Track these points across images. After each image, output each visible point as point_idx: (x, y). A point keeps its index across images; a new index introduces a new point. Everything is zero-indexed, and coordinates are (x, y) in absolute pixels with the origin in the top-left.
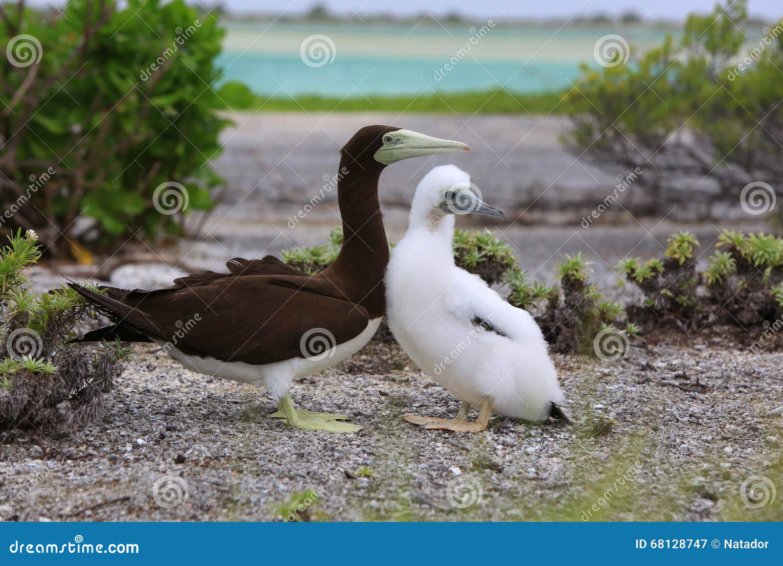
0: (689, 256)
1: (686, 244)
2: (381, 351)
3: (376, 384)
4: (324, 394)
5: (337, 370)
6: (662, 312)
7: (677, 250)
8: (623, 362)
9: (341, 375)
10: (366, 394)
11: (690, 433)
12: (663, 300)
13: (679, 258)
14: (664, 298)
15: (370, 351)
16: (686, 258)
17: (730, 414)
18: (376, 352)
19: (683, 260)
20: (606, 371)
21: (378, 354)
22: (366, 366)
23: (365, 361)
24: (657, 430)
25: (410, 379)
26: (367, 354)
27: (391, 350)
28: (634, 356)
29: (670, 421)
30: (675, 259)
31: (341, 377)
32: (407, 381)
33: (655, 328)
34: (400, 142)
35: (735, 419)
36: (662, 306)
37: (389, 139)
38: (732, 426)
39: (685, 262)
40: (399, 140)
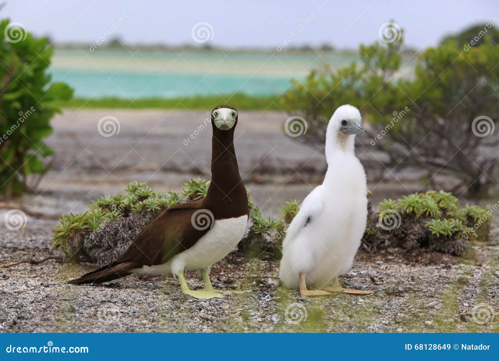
3: (161, 287)
4: (126, 294)
9: (137, 281)
17: (400, 306)
29: (361, 311)
31: (137, 283)
35: (403, 310)
38: (402, 314)
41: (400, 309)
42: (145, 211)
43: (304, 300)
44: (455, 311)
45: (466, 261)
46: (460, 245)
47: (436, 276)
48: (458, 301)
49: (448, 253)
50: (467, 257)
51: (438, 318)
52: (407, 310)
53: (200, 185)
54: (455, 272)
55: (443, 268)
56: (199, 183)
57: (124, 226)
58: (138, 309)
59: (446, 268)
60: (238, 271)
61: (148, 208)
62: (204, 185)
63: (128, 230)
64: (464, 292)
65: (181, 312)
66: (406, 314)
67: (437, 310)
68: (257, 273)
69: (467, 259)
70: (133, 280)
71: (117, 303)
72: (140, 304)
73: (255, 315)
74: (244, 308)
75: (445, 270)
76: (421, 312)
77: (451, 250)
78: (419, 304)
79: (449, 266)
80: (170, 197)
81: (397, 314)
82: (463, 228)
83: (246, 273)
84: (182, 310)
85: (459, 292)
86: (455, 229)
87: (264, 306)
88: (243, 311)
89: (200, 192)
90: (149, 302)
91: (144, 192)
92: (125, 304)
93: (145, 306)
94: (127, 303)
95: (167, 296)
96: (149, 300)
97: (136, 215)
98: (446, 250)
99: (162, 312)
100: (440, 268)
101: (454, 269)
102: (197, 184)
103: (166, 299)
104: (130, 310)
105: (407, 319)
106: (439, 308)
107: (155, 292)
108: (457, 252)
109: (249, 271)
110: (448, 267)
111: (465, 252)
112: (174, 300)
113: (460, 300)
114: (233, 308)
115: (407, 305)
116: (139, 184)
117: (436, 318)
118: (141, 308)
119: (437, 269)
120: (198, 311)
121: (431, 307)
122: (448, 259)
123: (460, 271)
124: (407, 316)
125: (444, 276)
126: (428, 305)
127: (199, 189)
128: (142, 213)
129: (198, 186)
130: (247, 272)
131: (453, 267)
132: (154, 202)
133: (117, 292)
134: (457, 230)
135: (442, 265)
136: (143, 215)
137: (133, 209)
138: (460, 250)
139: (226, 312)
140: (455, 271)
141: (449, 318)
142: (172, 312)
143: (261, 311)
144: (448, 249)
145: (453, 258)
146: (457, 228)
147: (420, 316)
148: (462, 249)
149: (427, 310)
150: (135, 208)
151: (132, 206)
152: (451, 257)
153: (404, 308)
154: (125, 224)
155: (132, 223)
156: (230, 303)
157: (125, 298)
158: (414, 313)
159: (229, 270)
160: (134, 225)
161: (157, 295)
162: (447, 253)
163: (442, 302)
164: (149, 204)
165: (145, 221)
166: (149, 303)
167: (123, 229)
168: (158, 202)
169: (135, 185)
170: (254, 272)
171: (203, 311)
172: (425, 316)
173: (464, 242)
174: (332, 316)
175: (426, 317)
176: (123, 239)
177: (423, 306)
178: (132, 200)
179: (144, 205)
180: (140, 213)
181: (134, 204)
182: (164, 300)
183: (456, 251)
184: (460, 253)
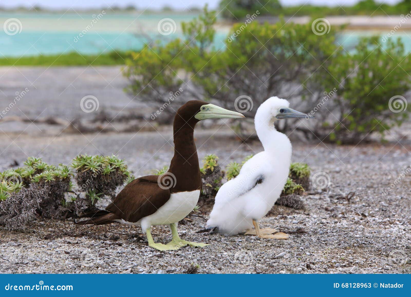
0: (216, 165)
1: (212, 160)
2: (60, 225)
3: (61, 246)
4: (33, 254)
5: (36, 238)
6: (208, 196)
7: (208, 164)
8: (192, 226)
9: (39, 241)
10: (57, 253)
11: (239, 270)
12: (207, 190)
13: (211, 168)
14: (208, 188)
15: (54, 226)
16: (214, 167)
17: (257, 257)
18: (56, 226)
19: (213, 169)
20: (184, 232)
21: (58, 227)
22: (52, 234)
23: (51, 231)
24: (221, 270)
25: (79, 242)
26: (52, 228)
27: (65, 224)
28: (197, 222)
29: (227, 263)
30: (209, 169)
31: (40, 242)
32: (77, 243)
33: (204, 205)
34: (209, 110)
35: (260, 261)
36: (207, 193)
37: (204, 108)
38: (260, 265)
39: (214, 170)
40: (208, 109)
41: (257, 260)
42: (42, 182)
43: (180, 255)
44: (301, 260)
45: (297, 211)
46: (292, 199)
47: (278, 226)
48: (301, 250)
49: (283, 205)
50: (297, 208)
51: (289, 267)
52: (262, 260)
53: (87, 160)
54: (291, 222)
55: (281, 218)
56: (86, 158)
57: (27, 196)
58: (46, 268)
59: (283, 218)
60: (120, 229)
61: (45, 180)
62: (90, 160)
63: (30, 199)
64: (303, 240)
65: (82, 270)
66: (262, 264)
67: (287, 259)
68: (136, 229)
69: (298, 209)
70: (36, 240)
71: (28, 264)
72: (47, 264)
73: (143, 271)
74: (133, 265)
75: (283, 220)
76: (274, 263)
77: (285, 202)
78: (271, 255)
79: (286, 217)
80: (62, 170)
81: (255, 265)
82: (293, 185)
83: (126, 230)
84: (83, 268)
85: (299, 241)
86: (287, 186)
87: (148, 261)
88: (133, 268)
89: (88, 166)
90: (55, 261)
91: (40, 166)
92: (36, 265)
93: (52, 266)
94: (37, 264)
95: (67, 254)
96: (54, 260)
97: (35, 185)
98: (281, 203)
99: (67, 271)
100: (278, 218)
101: (289, 219)
102: (85, 159)
103: (68, 258)
104: (40, 270)
105: (265, 269)
106: (287, 257)
107: (57, 252)
108: (290, 205)
109: (129, 228)
110: (284, 218)
111: (296, 204)
112: (74, 259)
113: (302, 250)
114: (124, 265)
115: (262, 256)
116: (36, 159)
117: (287, 267)
118: (49, 268)
119: (276, 219)
120: (96, 269)
121: (281, 257)
122: (283, 210)
123: (294, 221)
124: (263, 266)
125: (284, 226)
126: (279, 255)
127: (86, 163)
128: (40, 184)
129: (85, 160)
130: (128, 229)
131: (289, 217)
132: (50, 175)
133: (26, 253)
134: (289, 186)
135: (279, 216)
136: (41, 186)
137: (32, 180)
138: (292, 203)
139: (119, 269)
140: (290, 220)
141: (297, 266)
142: (75, 271)
143: (147, 267)
144: (283, 202)
145: (286, 209)
146: (288, 185)
147: (274, 266)
148: (294, 202)
149: (278, 260)
150: (34, 180)
151: (31, 177)
152: (285, 208)
153: (260, 259)
154: (28, 195)
155: (33, 193)
156: (120, 260)
157: (34, 259)
158: (269, 264)
159: (113, 228)
160: (35, 195)
161: (59, 254)
162: (281, 205)
163: (289, 252)
164: (46, 176)
165: (43, 190)
166: (55, 263)
167: (26, 199)
168: (53, 175)
169: (32, 160)
170: (132, 229)
171: (99, 268)
172: (278, 265)
173: (295, 196)
174: (205, 269)
175: (279, 267)
176: (27, 207)
177: (274, 256)
178: (30, 173)
179: (42, 178)
180: (39, 183)
181: (33, 175)
182: (66, 259)
183: (289, 203)
184: (292, 205)
